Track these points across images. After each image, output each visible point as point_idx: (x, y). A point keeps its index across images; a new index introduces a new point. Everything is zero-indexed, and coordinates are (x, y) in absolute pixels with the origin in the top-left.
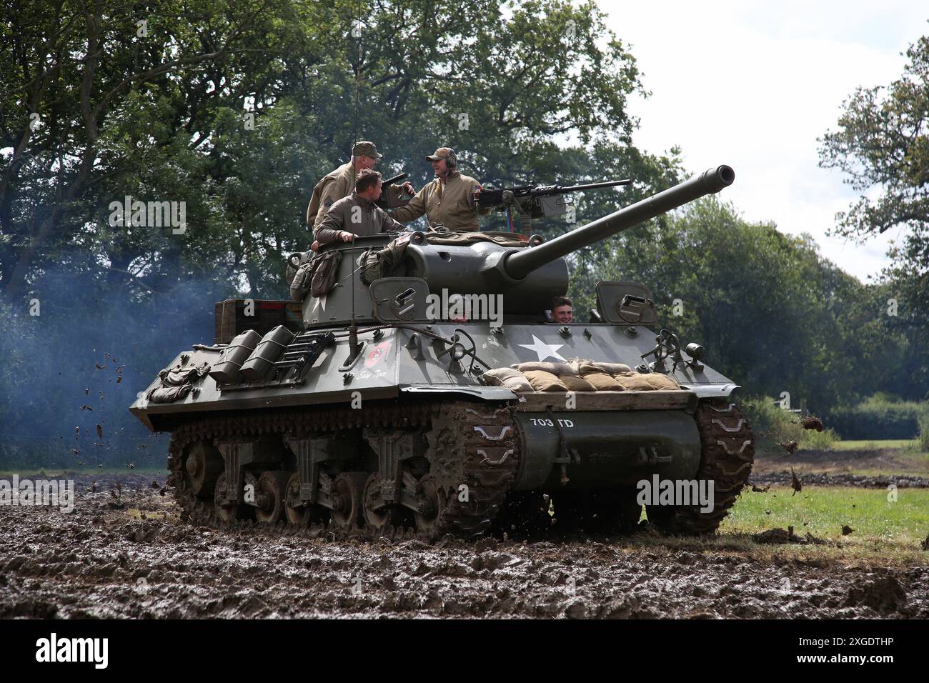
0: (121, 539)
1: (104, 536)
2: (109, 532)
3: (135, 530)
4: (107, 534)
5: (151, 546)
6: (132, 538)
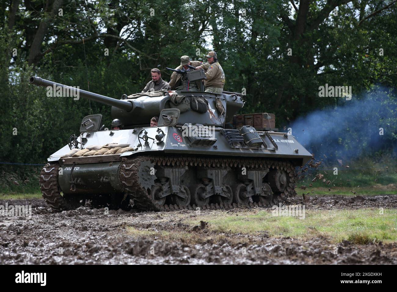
0: (122, 253)
1: (109, 251)
2: (113, 247)
3: (132, 246)
4: (111, 249)
5: (145, 258)
6: (131, 252)
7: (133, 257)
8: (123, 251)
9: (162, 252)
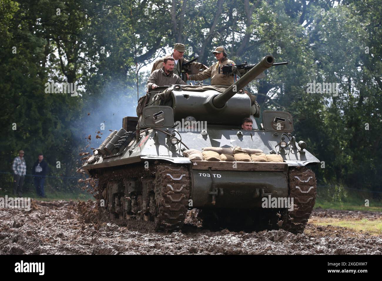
7: (274, 243)
8: (267, 238)
9: (295, 240)
